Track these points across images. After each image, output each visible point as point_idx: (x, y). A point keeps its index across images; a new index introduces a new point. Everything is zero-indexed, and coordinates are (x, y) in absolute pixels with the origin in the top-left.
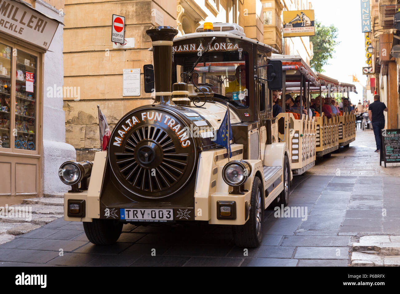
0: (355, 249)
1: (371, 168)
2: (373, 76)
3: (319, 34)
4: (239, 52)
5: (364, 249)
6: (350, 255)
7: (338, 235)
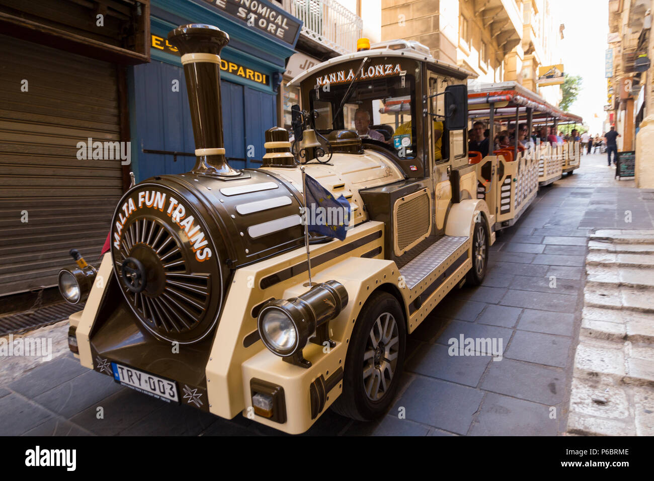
0: (592, 239)
1: (606, 182)
2: (612, 112)
3: (567, 82)
4: (401, 76)
5: (600, 239)
6: (588, 243)
7: (577, 229)
